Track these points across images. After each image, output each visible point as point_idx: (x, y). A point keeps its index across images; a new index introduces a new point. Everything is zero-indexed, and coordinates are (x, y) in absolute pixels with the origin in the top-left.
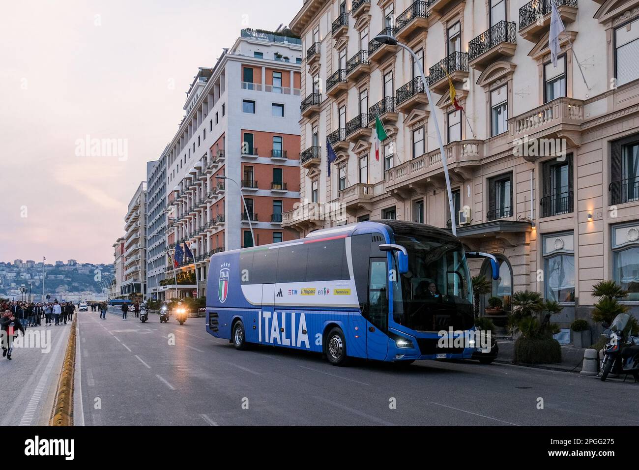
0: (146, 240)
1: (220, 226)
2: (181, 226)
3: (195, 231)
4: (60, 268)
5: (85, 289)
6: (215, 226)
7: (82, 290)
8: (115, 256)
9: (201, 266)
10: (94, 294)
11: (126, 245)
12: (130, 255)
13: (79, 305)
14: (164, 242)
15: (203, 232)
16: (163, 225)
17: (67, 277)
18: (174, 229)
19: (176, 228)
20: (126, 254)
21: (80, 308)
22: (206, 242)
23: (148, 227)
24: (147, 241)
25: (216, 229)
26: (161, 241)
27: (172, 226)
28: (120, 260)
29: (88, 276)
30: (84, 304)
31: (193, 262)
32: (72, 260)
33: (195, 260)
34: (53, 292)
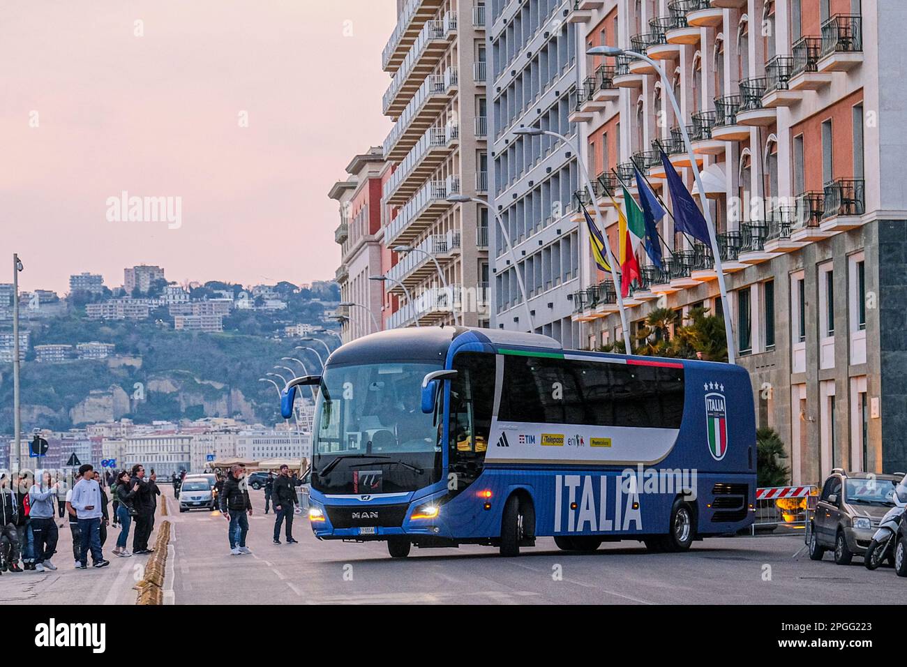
0: (484, 158)
1: (843, 74)
2: (652, 84)
3: (719, 104)
4: (89, 308)
5: (207, 407)
6: (814, 77)
7: (196, 413)
8: (342, 240)
9: (753, 276)
10: (247, 431)
11: (389, 190)
12: (411, 237)
13: (177, 482)
14: (571, 167)
15: (759, 107)
16: (562, 84)
17: (121, 349)
18: (615, 99)
19: (624, 93)
20: (391, 230)
21: (185, 496)
22: (771, 156)
23: (492, 95)
24: (491, 162)
25: (822, 88)
26: (556, 160)
27: (607, 84)
28: (365, 259)
29: (221, 343)
30: (200, 480)
31: (712, 258)
32: (144, 268)
33: (722, 249)
34: (64, 426)
